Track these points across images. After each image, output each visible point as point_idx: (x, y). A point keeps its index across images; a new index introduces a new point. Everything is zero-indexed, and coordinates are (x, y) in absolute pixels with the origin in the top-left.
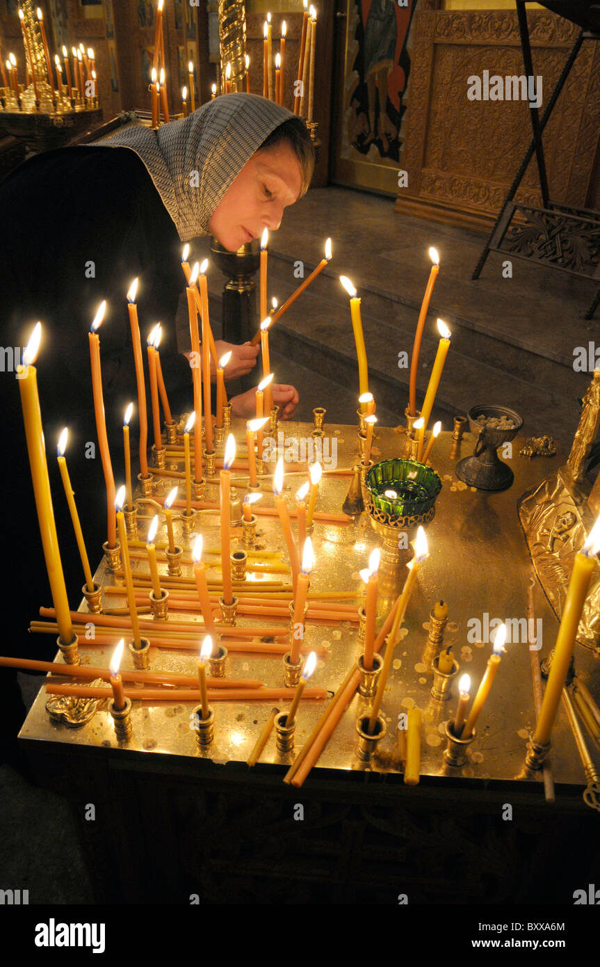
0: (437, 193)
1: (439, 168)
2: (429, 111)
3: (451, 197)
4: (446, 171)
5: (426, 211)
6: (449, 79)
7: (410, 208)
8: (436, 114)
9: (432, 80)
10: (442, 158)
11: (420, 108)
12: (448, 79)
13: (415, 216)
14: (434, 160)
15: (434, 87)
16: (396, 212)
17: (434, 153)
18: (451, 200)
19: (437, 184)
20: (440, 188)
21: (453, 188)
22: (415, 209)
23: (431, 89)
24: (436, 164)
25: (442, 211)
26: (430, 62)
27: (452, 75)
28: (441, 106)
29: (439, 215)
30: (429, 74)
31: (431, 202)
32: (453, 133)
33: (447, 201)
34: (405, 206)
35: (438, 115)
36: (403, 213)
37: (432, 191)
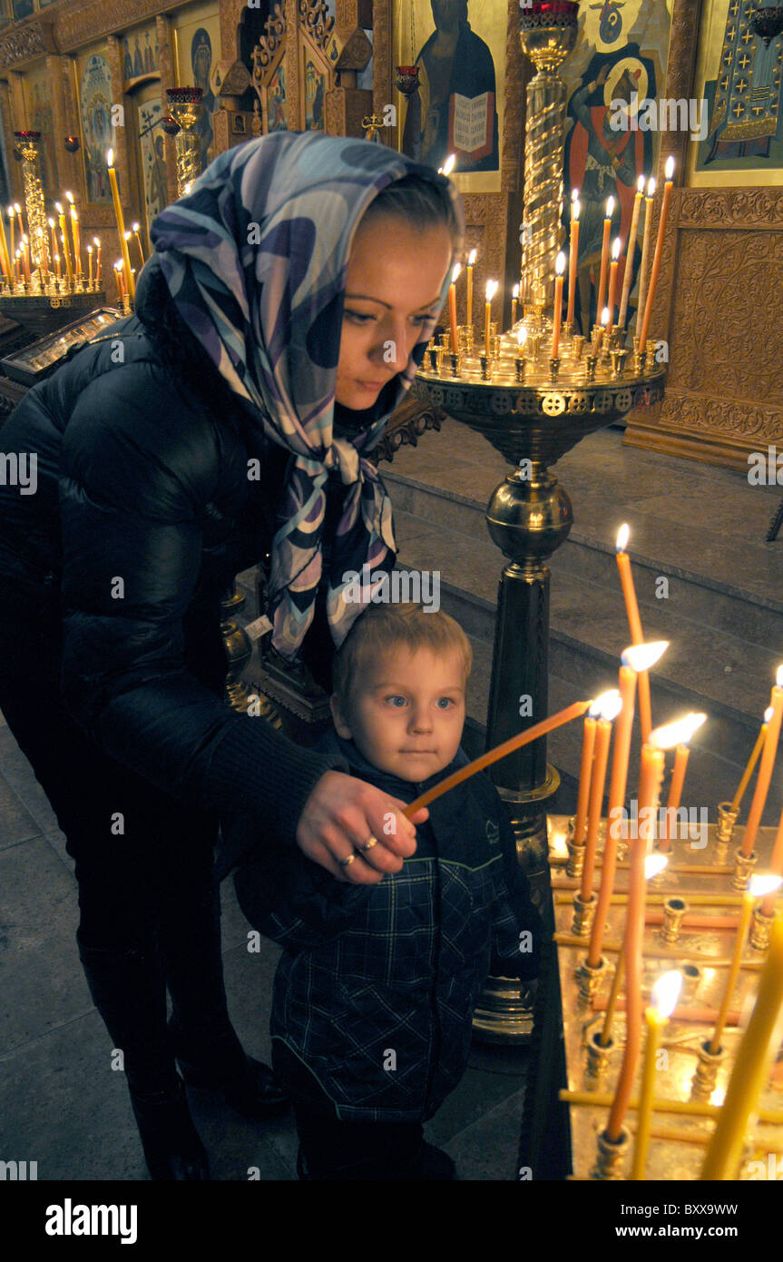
0: (686, 421)
1: (687, 387)
2: (672, 313)
3: (706, 426)
4: (699, 390)
5: (671, 444)
6: (700, 274)
7: (648, 439)
8: (681, 319)
9: (676, 275)
10: (692, 375)
11: (659, 310)
12: (698, 272)
13: (655, 450)
14: (680, 376)
15: (679, 283)
16: (625, 445)
17: (680, 368)
18: (707, 430)
19: (684, 408)
20: (690, 412)
21: (709, 413)
22: (655, 441)
23: (675, 287)
24: (682, 382)
25: (693, 444)
26: (673, 252)
27: (705, 268)
28: (690, 307)
29: (689, 449)
30: (672, 267)
31: (678, 432)
32: (707, 341)
33: (702, 431)
34: (640, 438)
35: (685, 318)
36: (635, 447)
37: (678, 417)
